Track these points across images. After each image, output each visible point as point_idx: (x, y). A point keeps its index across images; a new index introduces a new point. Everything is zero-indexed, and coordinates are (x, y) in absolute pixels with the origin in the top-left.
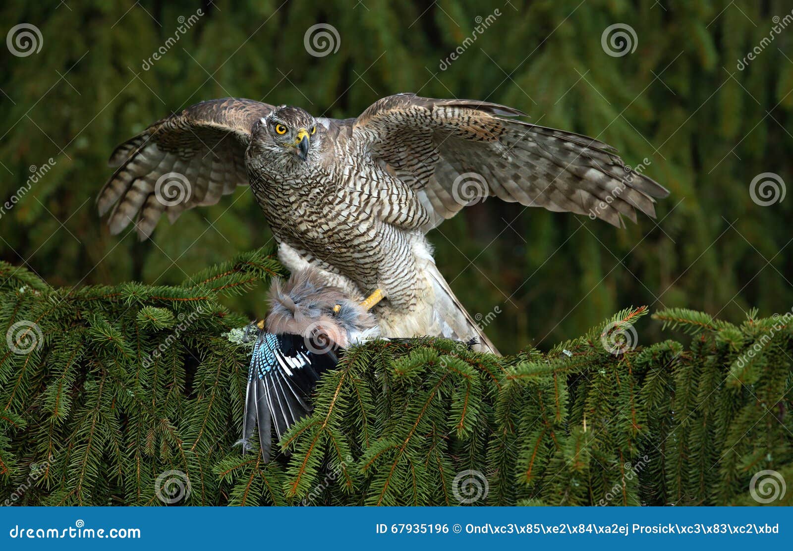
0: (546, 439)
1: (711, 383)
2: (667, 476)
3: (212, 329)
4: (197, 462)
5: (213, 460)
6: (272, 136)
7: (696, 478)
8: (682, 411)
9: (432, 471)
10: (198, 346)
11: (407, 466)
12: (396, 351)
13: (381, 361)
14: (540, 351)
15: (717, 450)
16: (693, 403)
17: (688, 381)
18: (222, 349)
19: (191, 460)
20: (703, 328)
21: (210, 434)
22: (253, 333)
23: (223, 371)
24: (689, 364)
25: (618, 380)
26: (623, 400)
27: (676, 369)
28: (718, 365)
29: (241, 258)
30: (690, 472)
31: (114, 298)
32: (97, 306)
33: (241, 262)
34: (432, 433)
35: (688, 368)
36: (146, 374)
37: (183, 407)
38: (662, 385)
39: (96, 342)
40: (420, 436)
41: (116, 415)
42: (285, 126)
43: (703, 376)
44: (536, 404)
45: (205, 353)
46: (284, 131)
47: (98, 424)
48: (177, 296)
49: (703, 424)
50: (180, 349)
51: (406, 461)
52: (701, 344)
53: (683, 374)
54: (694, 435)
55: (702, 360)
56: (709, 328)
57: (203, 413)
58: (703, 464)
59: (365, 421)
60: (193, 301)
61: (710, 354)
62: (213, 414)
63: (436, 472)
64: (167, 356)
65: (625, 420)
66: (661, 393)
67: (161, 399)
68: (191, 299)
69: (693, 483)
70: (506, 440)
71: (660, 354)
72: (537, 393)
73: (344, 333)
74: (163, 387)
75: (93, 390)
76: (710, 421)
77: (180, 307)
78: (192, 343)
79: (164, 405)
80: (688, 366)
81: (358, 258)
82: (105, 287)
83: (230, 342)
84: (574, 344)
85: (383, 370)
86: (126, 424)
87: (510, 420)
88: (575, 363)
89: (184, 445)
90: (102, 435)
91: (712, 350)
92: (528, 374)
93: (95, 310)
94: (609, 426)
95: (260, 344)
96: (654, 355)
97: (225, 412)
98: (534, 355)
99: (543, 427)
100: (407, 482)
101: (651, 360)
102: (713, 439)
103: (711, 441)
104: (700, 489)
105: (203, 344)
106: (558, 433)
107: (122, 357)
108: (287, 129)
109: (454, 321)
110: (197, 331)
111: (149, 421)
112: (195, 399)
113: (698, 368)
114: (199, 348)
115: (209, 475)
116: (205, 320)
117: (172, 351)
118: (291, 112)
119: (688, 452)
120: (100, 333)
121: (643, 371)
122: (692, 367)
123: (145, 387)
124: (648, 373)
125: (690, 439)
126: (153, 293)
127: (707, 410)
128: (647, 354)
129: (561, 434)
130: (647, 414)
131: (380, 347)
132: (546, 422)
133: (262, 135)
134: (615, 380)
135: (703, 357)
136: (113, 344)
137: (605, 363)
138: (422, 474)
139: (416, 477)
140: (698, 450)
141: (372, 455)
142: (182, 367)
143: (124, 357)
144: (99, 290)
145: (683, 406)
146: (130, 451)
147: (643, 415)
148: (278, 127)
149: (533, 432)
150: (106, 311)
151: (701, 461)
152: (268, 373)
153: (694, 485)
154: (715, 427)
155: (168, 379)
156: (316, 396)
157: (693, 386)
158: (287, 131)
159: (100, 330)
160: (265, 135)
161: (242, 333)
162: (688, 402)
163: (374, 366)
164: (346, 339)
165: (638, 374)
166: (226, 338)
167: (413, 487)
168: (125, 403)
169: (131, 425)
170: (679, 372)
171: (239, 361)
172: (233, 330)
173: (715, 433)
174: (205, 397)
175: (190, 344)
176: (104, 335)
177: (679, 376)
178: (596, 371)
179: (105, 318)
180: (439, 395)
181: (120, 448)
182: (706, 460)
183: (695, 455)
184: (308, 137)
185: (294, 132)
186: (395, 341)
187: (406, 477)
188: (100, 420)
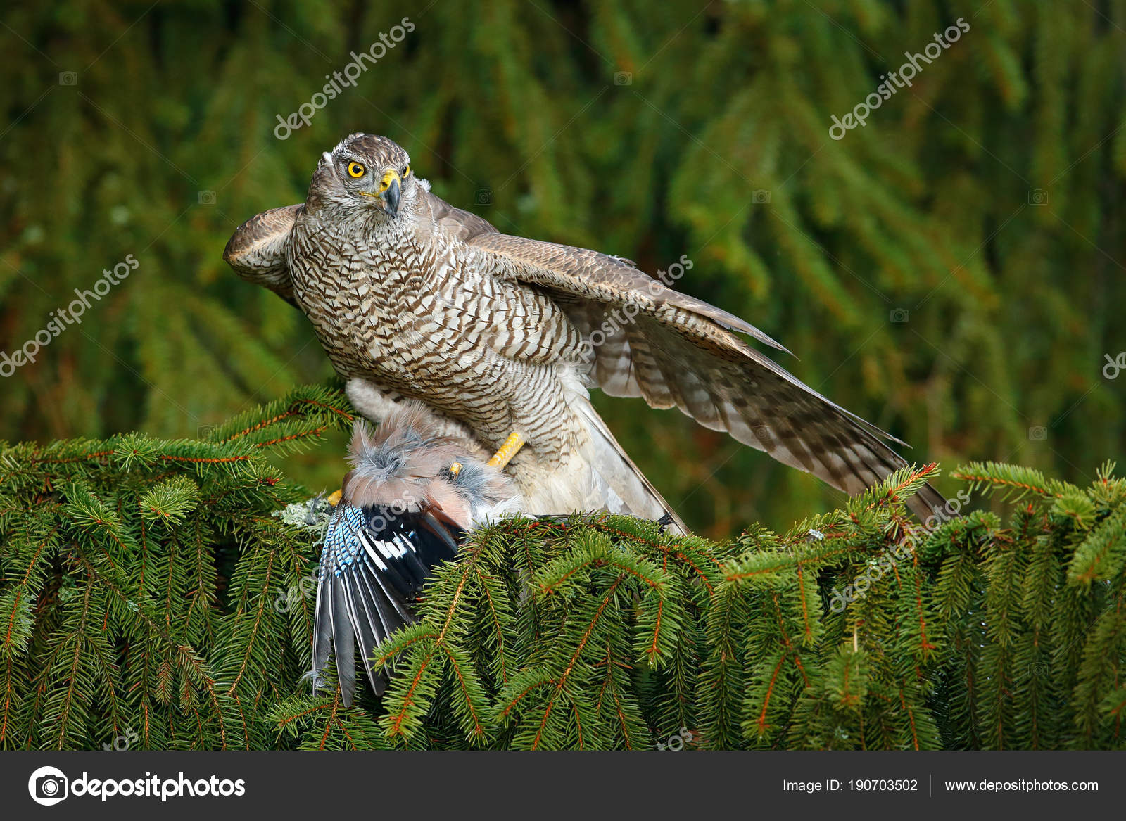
0: (788, 668)
1: (1044, 579)
2: (980, 724)
3: (257, 504)
4: (237, 712)
5: (263, 709)
6: (342, 180)
7: (1025, 726)
8: (1000, 623)
9: (608, 720)
10: (235, 531)
11: (568, 712)
12: (546, 536)
13: (524, 550)
14: (772, 532)
15: (1055, 682)
16: (1017, 610)
17: (1008, 576)
18: (275, 535)
19: (229, 710)
20: (1031, 492)
21: (257, 668)
22: (321, 510)
23: (275, 569)
24: (1008, 549)
25: (897, 574)
26: (906, 605)
27: (988, 556)
28: (1055, 550)
29: (298, 394)
30: (1017, 717)
31: (103, 459)
32: (77, 470)
33: (298, 401)
34: (606, 661)
35: (1007, 554)
36: (156, 575)
37: (214, 627)
38: (966, 581)
39: (78, 526)
40: (587, 665)
41: (109, 639)
42: (362, 164)
43: (1030, 567)
44: (771, 615)
45: (248, 542)
46: (361, 173)
47: (84, 655)
48: (202, 455)
49: (1033, 643)
50: (207, 537)
51: (567, 703)
52: (1027, 518)
53: (1000, 564)
54: (1020, 660)
55: (1028, 543)
56: (1039, 492)
57: (246, 635)
58: (1035, 705)
59: (501, 640)
60: (228, 463)
61: (1040, 533)
62: (262, 637)
63: (614, 720)
64: (188, 547)
65: (911, 636)
66: (964, 593)
67: (179, 614)
68: (224, 459)
69: (1022, 734)
70: (726, 671)
71: (963, 534)
72: (771, 598)
73: (466, 507)
74: (182, 595)
75: (73, 602)
76: (1044, 636)
77: (207, 471)
78: (226, 527)
79: (184, 623)
80: (1006, 552)
81: (469, 400)
82: (89, 442)
83: (286, 525)
84: (827, 521)
85: (527, 564)
86: (126, 653)
87: (730, 641)
88: (830, 550)
89: (217, 686)
90: (89, 671)
91: (1043, 527)
92: (759, 572)
93: (74, 476)
94: (886, 645)
95: (336, 524)
96: (954, 534)
97: (280, 633)
98: (765, 539)
99: (782, 649)
100: (570, 736)
101: (949, 542)
102: (1050, 665)
103: (1047, 667)
104: (1032, 742)
105: (243, 528)
106: (806, 658)
107: (117, 550)
108: (365, 169)
109: (624, 486)
110: (233, 508)
111: (161, 649)
112: (234, 614)
113: (1022, 554)
114: (239, 533)
115: (258, 733)
116: (246, 491)
117: (195, 539)
118: (372, 143)
119: (1011, 686)
120: (83, 513)
121: (936, 561)
122: (1012, 553)
123: (154, 596)
124: (944, 563)
125: (1014, 665)
126: (164, 450)
127: (1039, 620)
128: (943, 534)
129: (810, 659)
130: (944, 627)
131: (522, 529)
132: (787, 643)
133: (327, 179)
134: (892, 575)
135: (1030, 538)
136: (103, 530)
137: (876, 549)
138: (593, 723)
139: (582, 728)
140: (1027, 682)
141: (514, 693)
142: (211, 564)
143: (120, 549)
144: (81, 446)
145: (1001, 614)
146: (133, 697)
147: (937, 628)
148: (352, 165)
149: (768, 658)
150: (90, 478)
151: (1032, 700)
152: (349, 568)
153: (1023, 738)
154: (1053, 647)
155: (190, 583)
156: (423, 601)
157: (1015, 583)
158: (366, 172)
159: (84, 509)
160: (330, 179)
161: (305, 511)
162: (1009, 609)
163: (513, 558)
164: (469, 517)
165: (927, 565)
166: (278, 519)
167: (579, 744)
168: (124, 621)
169: (133, 655)
170: (991, 562)
171: (300, 553)
172: (290, 506)
173: (1052, 656)
174: (249, 610)
175: (223, 529)
176: (89, 516)
177: (994, 568)
178: (861, 561)
179: (90, 488)
180: (617, 602)
181: (117, 691)
182: (1041, 697)
183: (1024, 689)
184: (399, 182)
185: (377, 175)
186: (545, 520)
187: (568, 729)
188: (87, 648)
